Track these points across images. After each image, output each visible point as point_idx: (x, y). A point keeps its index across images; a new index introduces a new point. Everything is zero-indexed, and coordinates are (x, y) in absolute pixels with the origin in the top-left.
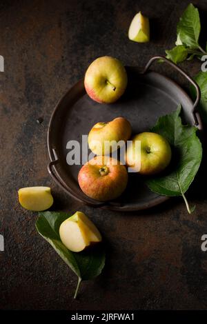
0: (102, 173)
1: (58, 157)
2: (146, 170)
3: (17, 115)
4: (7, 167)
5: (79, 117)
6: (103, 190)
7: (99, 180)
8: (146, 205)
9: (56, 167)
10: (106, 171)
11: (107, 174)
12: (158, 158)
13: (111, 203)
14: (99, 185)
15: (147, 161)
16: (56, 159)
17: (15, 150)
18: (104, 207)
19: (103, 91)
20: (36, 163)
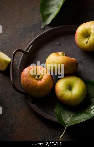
0: (36, 77)
1: (30, 51)
2: (60, 97)
3: (36, 16)
4: (6, 35)
5: (62, 43)
6: (28, 85)
7: (30, 78)
8: (43, 114)
9: (24, 55)
10: (39, 78)
11: (38, 80)
12: (70, 96)
13: (29, 97)
14: (28, 81)
15: (63, 92)
16: (28, 51)
17: (18, 31)
18: (24, 95)
19: (82, 39)
20: (20, 45)
